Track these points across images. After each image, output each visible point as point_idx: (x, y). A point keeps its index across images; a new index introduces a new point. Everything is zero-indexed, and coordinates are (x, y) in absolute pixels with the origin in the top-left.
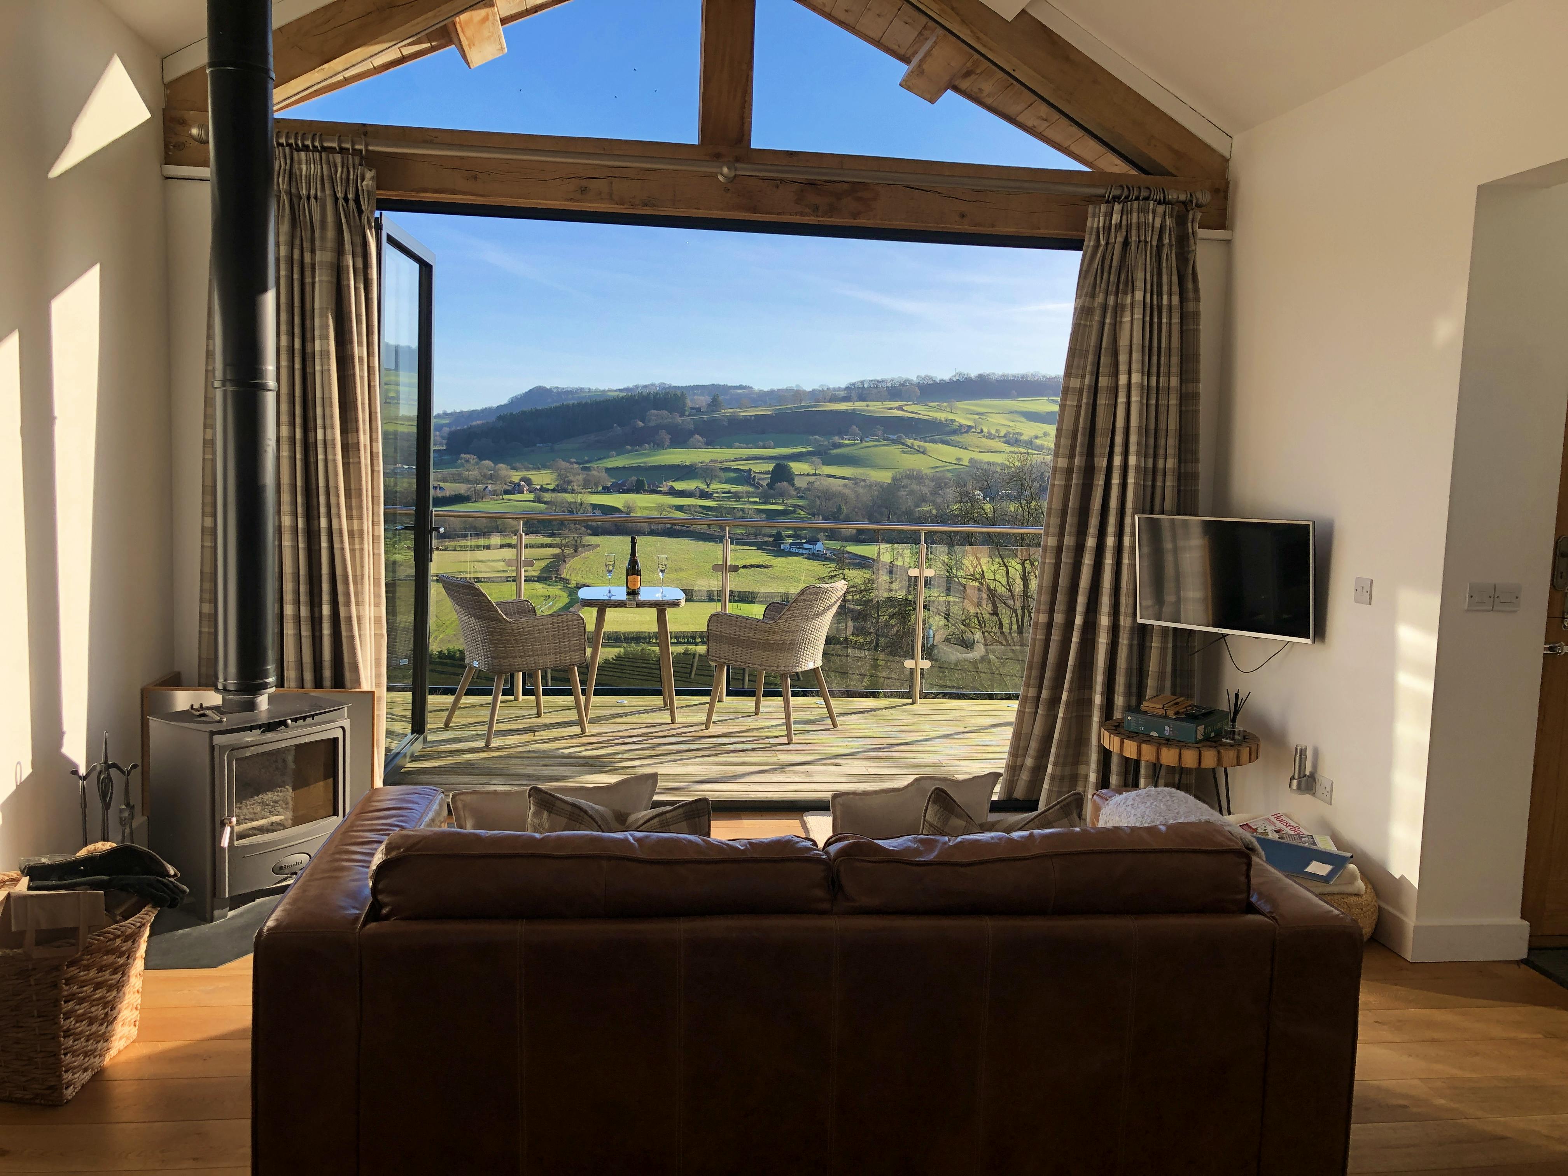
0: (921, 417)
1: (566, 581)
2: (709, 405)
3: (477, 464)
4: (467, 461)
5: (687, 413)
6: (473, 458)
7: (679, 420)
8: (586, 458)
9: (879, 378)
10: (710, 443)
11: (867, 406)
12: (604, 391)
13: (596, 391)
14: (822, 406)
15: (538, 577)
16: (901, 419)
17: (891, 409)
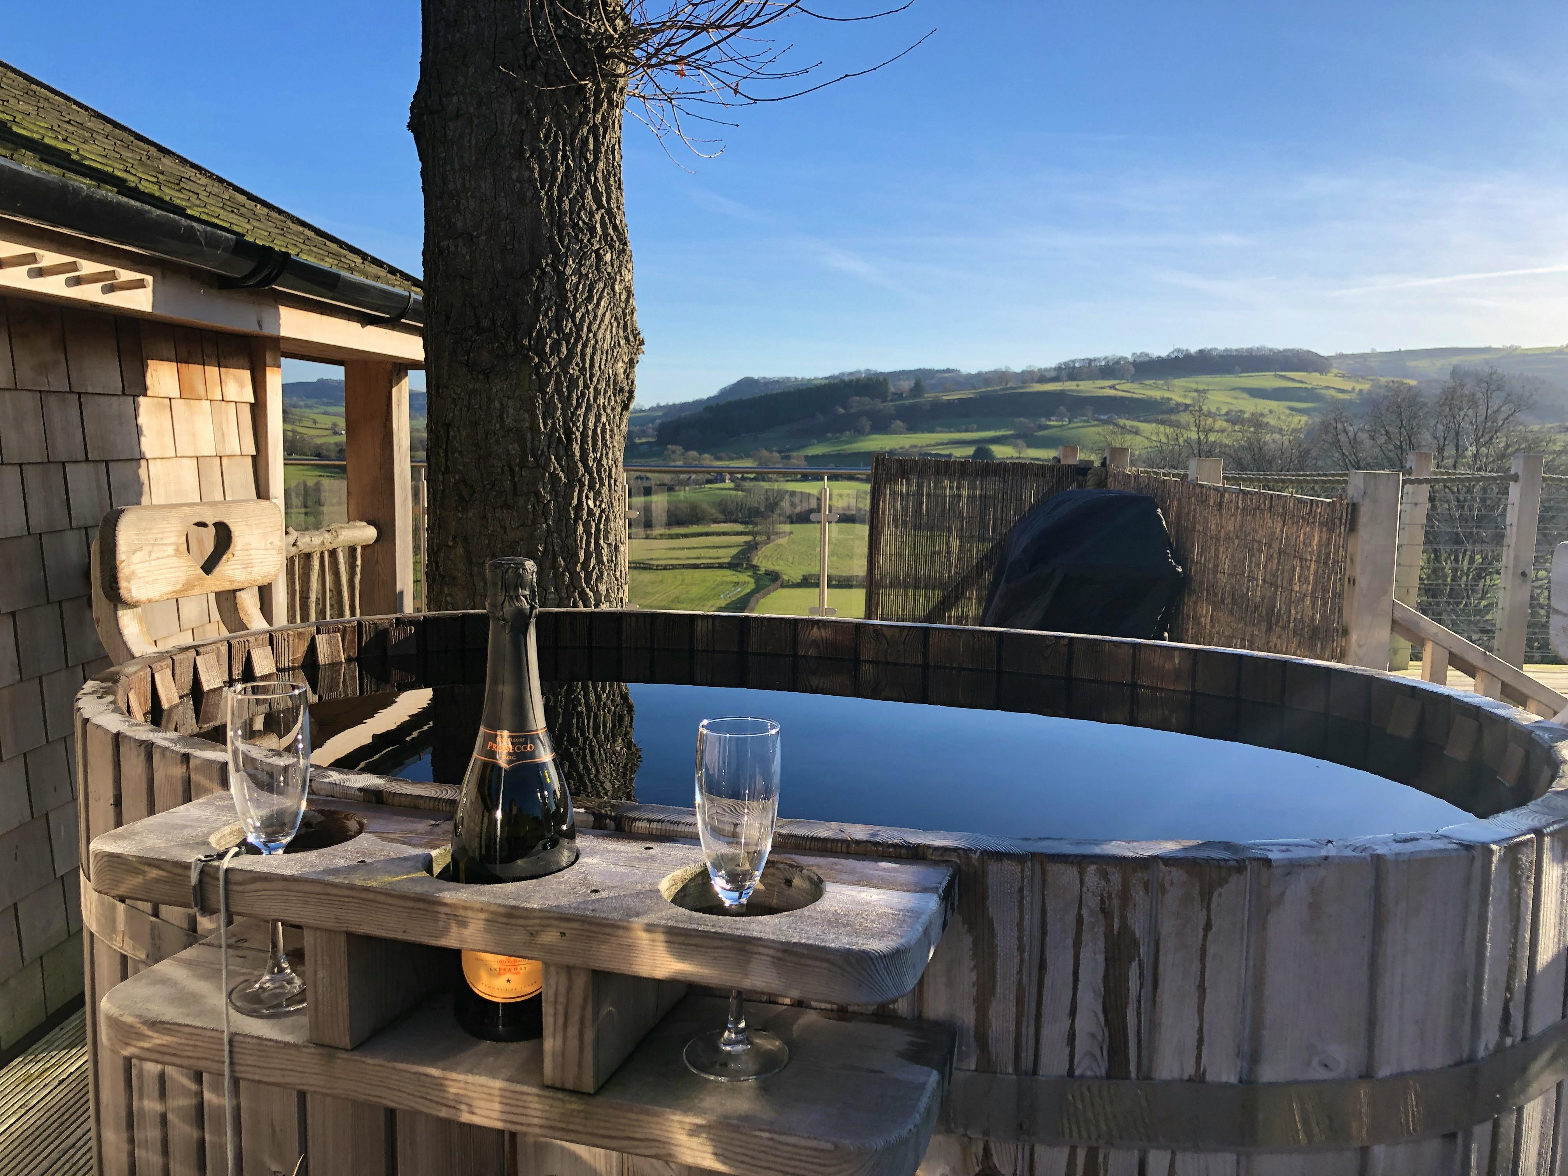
0: (1135, 396)
1: (755, 568)
2: (911, 390)
3: (683, 454)
4: (674, 452)
5: (889, 399)
6: (679, 449)
7: (881, 406)
8: (788, 446)
9: (1091, 356)
10: (912, 429)
11: (1078, 386)
12: (809, 380)
13: (803, 379)
14: (1030, 387)
15: (729, 563)
16: (1113, 399)
17: (1103, 388)
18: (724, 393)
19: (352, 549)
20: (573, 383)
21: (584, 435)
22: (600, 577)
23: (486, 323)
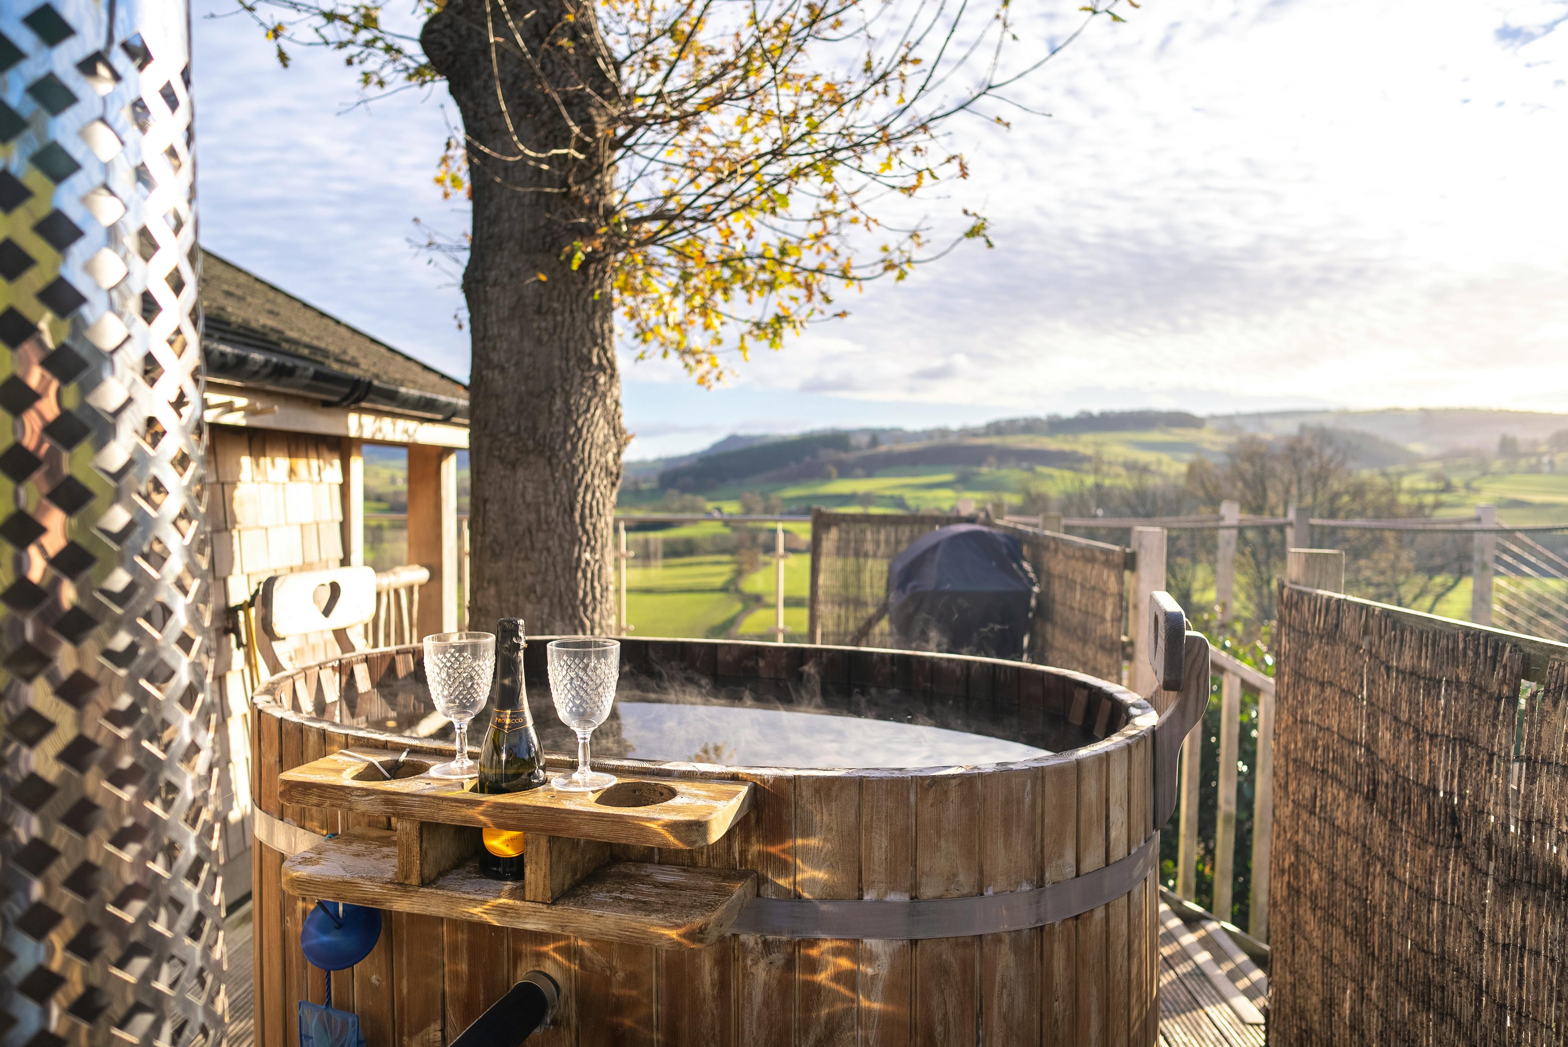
1: (742, 592)
3: (680, 497)
4: (673, 495)
5: (850, 450)
6: (677, 493)
7: (845, 456)
8: (767, 489)
9: (1013, 416)
10: (869, 475)
11: (1004, 440)
14: (965, 441)
17: (1024, 442)
18: (715, 446)
19: (410, 589)
20: (575, 469)
21: (583, 507)
22: (594, 610)
23: (512, 429)
